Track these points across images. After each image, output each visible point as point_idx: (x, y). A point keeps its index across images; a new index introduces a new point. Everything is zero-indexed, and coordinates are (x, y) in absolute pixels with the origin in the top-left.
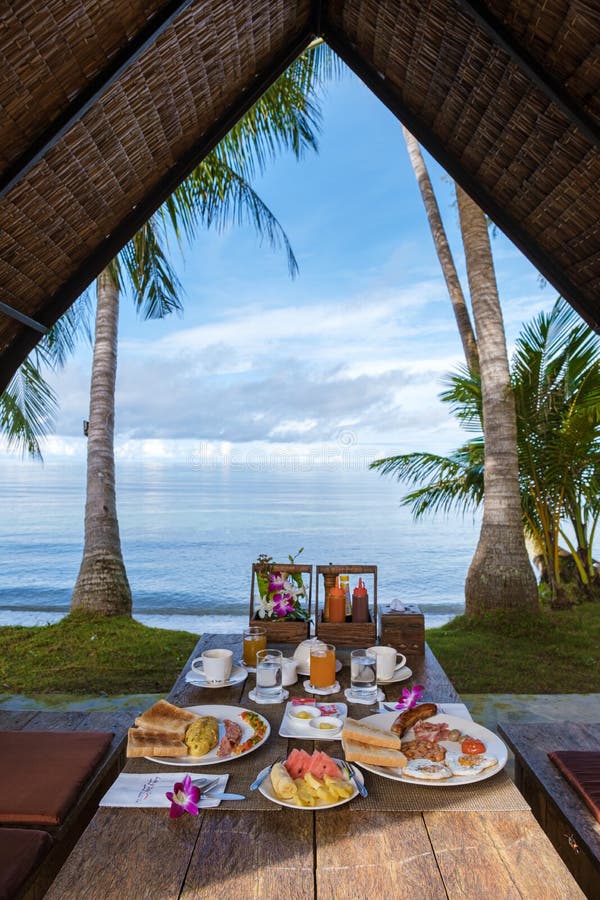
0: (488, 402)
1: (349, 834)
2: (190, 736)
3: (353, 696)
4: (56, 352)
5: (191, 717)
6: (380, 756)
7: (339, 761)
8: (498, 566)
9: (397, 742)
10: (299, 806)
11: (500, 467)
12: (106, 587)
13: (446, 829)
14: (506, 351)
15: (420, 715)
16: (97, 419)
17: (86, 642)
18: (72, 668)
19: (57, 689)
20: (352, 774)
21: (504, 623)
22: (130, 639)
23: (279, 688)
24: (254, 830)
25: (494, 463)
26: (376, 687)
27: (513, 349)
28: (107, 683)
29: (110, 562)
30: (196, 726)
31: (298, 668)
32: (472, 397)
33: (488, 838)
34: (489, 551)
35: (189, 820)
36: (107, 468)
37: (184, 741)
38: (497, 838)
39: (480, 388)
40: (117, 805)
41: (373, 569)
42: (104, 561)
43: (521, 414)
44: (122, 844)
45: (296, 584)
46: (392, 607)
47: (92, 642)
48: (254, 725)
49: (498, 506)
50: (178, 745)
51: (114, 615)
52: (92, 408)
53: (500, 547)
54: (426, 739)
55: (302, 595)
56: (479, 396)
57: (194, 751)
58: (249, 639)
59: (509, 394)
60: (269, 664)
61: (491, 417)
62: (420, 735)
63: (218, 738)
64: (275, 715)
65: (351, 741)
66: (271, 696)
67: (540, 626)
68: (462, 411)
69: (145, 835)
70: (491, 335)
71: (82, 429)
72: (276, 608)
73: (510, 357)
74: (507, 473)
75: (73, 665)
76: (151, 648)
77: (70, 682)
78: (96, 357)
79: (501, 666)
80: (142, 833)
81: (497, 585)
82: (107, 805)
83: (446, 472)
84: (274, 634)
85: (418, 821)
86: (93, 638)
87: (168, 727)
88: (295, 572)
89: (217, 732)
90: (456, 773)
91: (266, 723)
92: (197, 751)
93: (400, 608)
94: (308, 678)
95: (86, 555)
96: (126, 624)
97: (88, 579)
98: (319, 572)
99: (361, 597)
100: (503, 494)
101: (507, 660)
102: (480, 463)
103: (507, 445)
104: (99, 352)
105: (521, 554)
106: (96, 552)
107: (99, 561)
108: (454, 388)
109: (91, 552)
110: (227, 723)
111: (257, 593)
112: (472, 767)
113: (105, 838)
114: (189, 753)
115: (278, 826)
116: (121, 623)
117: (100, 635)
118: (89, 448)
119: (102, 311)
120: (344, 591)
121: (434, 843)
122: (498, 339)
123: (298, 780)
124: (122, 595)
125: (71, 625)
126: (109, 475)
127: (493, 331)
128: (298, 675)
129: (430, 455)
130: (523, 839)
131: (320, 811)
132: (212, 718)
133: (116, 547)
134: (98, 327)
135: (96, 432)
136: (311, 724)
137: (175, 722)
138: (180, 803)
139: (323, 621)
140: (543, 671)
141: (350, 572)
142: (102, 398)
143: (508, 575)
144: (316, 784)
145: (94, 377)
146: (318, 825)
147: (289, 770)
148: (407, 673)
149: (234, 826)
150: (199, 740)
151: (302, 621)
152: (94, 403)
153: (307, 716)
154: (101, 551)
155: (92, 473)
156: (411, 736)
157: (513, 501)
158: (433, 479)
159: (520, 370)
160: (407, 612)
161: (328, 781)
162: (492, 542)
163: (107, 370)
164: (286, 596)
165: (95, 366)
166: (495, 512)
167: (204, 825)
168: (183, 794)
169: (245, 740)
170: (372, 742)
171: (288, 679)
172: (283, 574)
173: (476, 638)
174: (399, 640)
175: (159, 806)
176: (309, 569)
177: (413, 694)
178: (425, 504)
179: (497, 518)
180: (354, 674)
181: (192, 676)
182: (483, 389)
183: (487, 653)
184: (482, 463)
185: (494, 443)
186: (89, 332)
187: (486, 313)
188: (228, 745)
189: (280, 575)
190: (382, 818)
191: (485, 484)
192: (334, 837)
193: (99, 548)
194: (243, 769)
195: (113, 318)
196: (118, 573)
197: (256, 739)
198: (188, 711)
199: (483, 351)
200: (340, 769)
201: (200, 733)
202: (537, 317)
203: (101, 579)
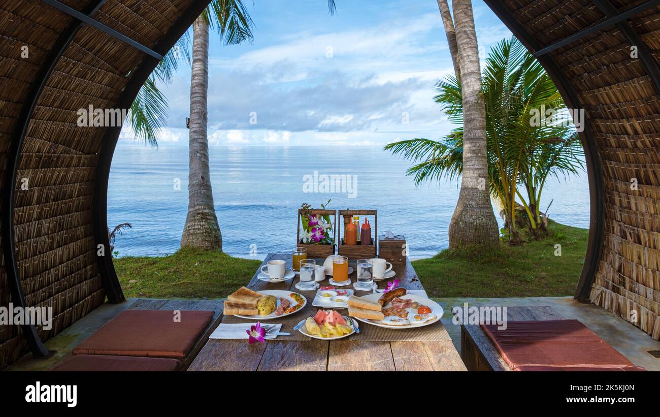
0: (466, 103)
1: (348, 351)
2: (260, 304)
3: (358, 287)
4: (164, 68)
5: (261, 296)
6: (368, 314)
7: (345, 317)
8: (471, 216)
9: (380, 307)
10: (320, 337)
11: (474, 148)
12: (204, 231)
13: (402, 349)
14: (479, 67)
15: (396, 294)
16: (195, 117)
17: (192, 267)
18: (184, 283)
19: (174, 296)
20: (352, 323)
21: (475, 255)
22: (221, 265)
23: (313, 282)
24: (295, 349)
25: (469, 145)
26: (372, 281)
27: (484, 65)
28: (207, 292)
29: (206, 214)
30: (263, 300)
31: (325, 271)
32: (456, 99)
33: (425, 353)
34: (466, 206)
35: (259, 345)
36: (203, 150)
37: (257, 308)
38: (430, 353)
39: (461, 93)
40: (219, 338)
41: (374, 213)
42: (203, 214)
43: (490, 111)
44: (223, 355)
45: (326, 222)
46: (386, 236)
47: (196, 267)
48: (297, 300)
49: (471, 175)
50: (253, 309)
51: (211, 250)
52: (192, 109)
53: (473, 203)
54: (398, 307)
55: (330, 229)
56: (461, 99)
57: (262, 312)
58: (297, 254)
59: (481, 97)
60: (308, 268)
61: (468, 113)
62: (395, 305)
63: (276, 306)
64: (310, 296)
65: (353, 307)
66: (309, 286)
67: (499, 256)
68: (449, 109)
69: (235, 351)
70: (468, 56)
71: (185, 123)
72: (313, 236)
73: (482, 71)
74: (479, 152)
75: (184, 281)
76: (235, 270)
77: (183, 292)
78: (194, 73)
79: (470, 281)
80: (234, 350)
81: (470, 228)
82: (214, 338)
83: (437, 152)
84: (312, 253)
85: (387, 346)
86: (197, 264)
87: (247, 301)
88: (325, 214)
89: (276, 303)
90: (412, 323)
91: (304, 299)
92: (264, 312)
93: (391, 237)
94: (332, 277)
95: (191, 210)
96: (219, 255)
97: (192, 226)
98: (340, 214)
99: (366, 230)
100: (476, 167)
101: (474, 278)
102: (461, 146)
103: (479, 133)
104: (195, 69)
105: (487, 208)
106: (197, 207)
107: (199, 214)
108: (444, 93)
109: (194, 207)
110: (282, 299)
111: (301, 227)
112: (421, 320)
113: (213, 352)
114: (259, 313)
115: (309, 348)
116: (214, 254)
117: (201, 262)
118: (191, 137)
119: (198, 40)
120: (356, 226)
121: (394, 355)
122: (474, 59)
123: (321, 326)
124: (215, 237)
125: (181, 256)
126: (204, 154)
127: (470, 53)
128: (326, 276)
129: (426, 140)
130: (444, 353)
131: (333, 340)
132: (273, 296)
133: (210, 204)
134: (194, 52)
135: (196, 126)
136: (331, 299)
137: (251, 298)
138: (254, 336)
139: (342, 245)
140: (498, 284)
141: (359, 214)
142: (199, 102)
143: (478, 222)
144: (331, 327)
145: (192, 87)
146: (331, 347)
147: (316, 321)
148: (393, 274)
149: (284, 347)
150: (265, 306)
151: (330, 244)
152: (193, 105)
153: (329, 295)
154: (200, 207)
155: (193, 154)
156: (389, 305)
157: (482, 172)
158: (429, 157)
159: (489, 80)
160: (395, 239)
161: (338, 326)
162: (467, 199)
163: (201, 82)
164: (320, 229)
165: (193, 79)
166: (469, 179)
167: (268, 347)
168: (256, 332)
169: (291, 306)
170: (365, 307)
171: (319, 277)
172: (318, 216)
173: (455, 264)
174: (390, 255)
175: (242, 338)
176: (334, 213)
177: (394, 284)
178: (424, 174)
179: (471, 183)
180: (358, 274)
181: (261, 275)
182: (463, 94)
183: (461, 273)
184: (462, 145)
185: (469, 131)
186: (188, 54)
187: (466, 40)
188: (282, 310)
189: (316, 217)
190: (367, 344)
191: (464, 160)
192: (339, 352)
193: (199, 205)
194: (291, 321)
195: (205, 44)
196: (212, 221)
197: (299, 306)
198: (258, 293)
199: (463, 67)
200: (346, 320)
201: (265, 303)
202: (500, 43)
203: (200, 225)
